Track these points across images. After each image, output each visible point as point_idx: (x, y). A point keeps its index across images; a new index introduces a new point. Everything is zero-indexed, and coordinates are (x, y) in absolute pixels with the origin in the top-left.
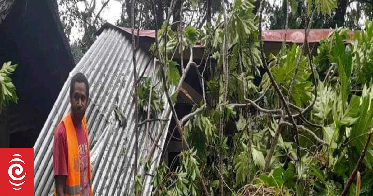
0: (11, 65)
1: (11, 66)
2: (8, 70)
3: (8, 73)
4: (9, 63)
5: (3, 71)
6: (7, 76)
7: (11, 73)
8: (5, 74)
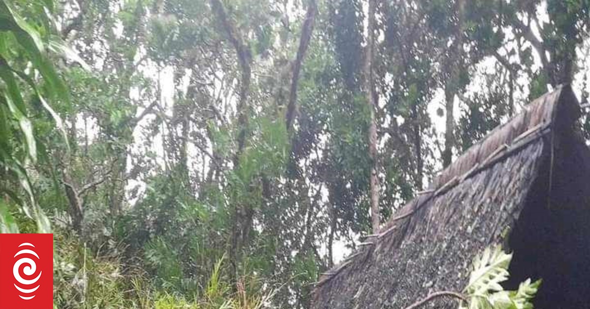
0: (531, 283)
1: (532, 285)
2: (527, 293)
3: (527, 296)
4: (529, 281)
5: (520, 296)
6: (526, 301)
7: (532, 295)
8: (523, 300)
